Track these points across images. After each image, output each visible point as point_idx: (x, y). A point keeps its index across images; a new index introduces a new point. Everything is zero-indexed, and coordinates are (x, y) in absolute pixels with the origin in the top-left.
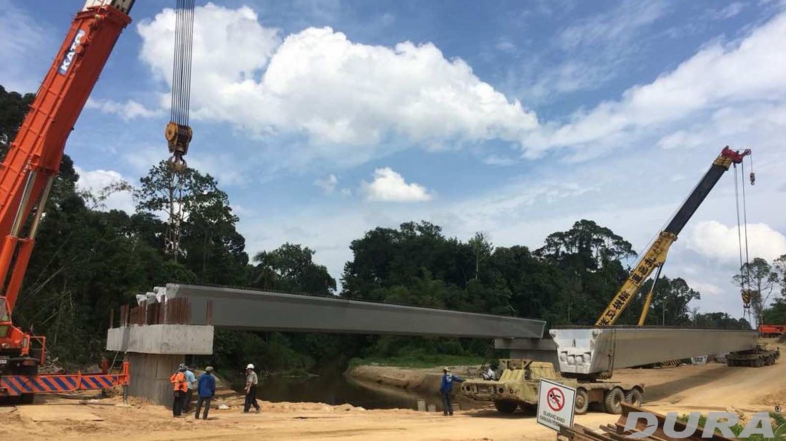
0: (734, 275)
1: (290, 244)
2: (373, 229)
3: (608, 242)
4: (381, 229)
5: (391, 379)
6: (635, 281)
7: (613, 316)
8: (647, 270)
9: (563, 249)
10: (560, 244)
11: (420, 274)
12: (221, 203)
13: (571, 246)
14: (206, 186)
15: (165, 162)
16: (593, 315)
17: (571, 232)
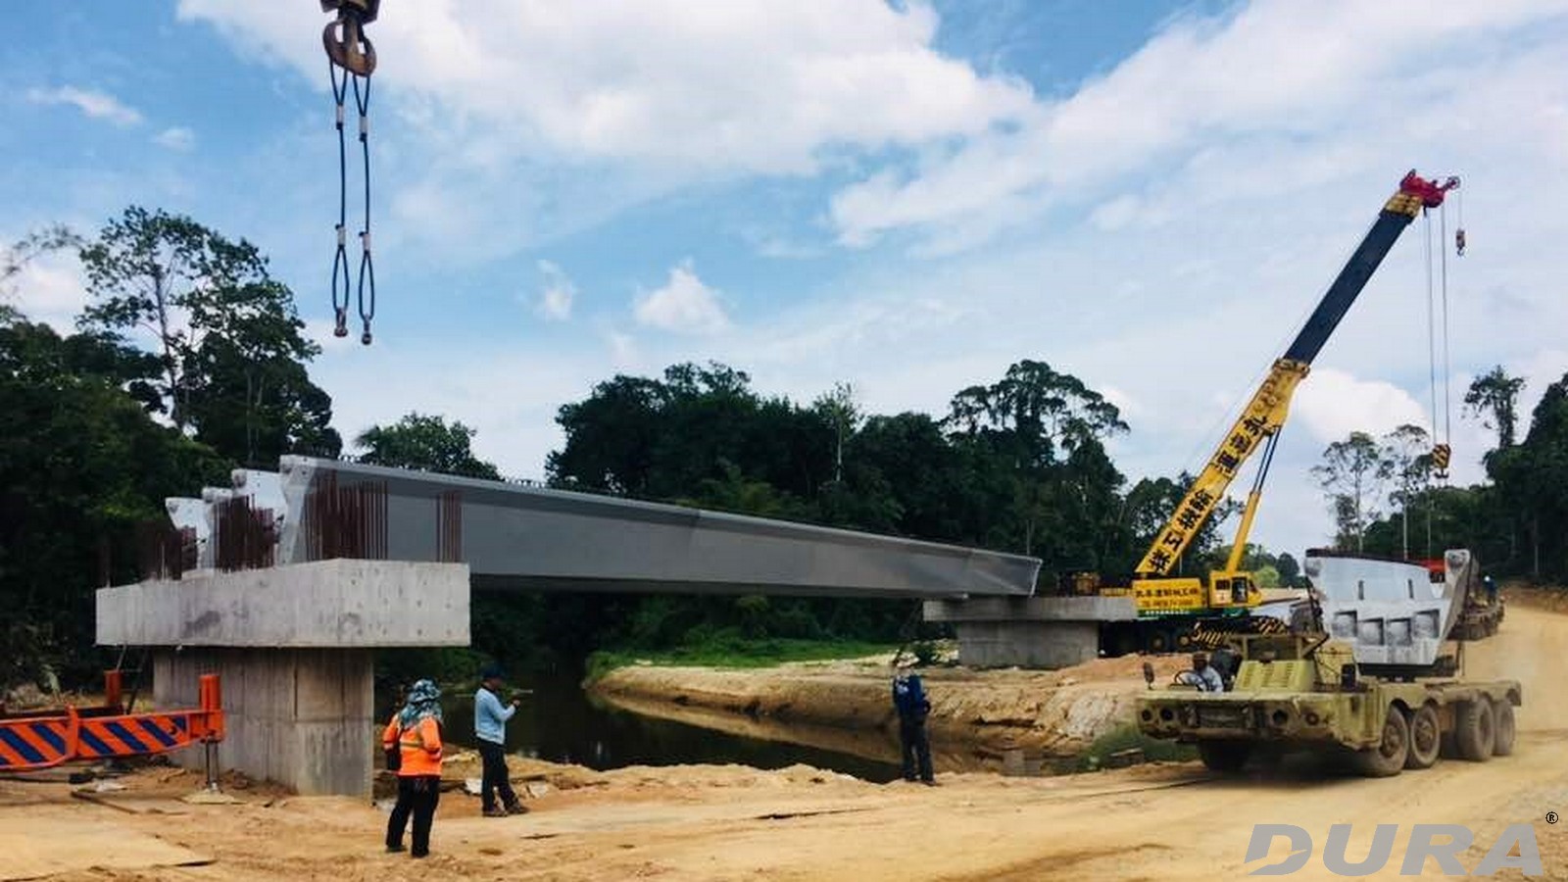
0: (1312, 467)
1: (420, 416)
2: (610, 379)
3: (1075, 405)
4: (626, 379)
5: (708, 693)
6: (1224, 468)
7: (1178, 543)
8: (1249, 442)
9: (984, 419)
10: (979, 410)
11: (719, 473)
12: (278, 309)
13: (1003, 415)
14: (241, 268)
15: (137, 210)
16: (1062, 549)
17: (1004, 386)
